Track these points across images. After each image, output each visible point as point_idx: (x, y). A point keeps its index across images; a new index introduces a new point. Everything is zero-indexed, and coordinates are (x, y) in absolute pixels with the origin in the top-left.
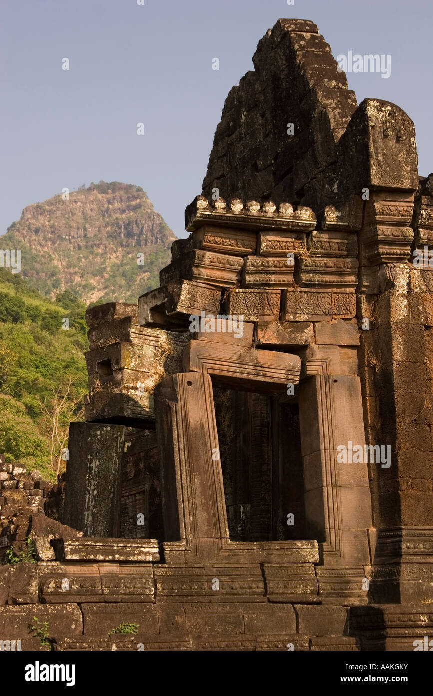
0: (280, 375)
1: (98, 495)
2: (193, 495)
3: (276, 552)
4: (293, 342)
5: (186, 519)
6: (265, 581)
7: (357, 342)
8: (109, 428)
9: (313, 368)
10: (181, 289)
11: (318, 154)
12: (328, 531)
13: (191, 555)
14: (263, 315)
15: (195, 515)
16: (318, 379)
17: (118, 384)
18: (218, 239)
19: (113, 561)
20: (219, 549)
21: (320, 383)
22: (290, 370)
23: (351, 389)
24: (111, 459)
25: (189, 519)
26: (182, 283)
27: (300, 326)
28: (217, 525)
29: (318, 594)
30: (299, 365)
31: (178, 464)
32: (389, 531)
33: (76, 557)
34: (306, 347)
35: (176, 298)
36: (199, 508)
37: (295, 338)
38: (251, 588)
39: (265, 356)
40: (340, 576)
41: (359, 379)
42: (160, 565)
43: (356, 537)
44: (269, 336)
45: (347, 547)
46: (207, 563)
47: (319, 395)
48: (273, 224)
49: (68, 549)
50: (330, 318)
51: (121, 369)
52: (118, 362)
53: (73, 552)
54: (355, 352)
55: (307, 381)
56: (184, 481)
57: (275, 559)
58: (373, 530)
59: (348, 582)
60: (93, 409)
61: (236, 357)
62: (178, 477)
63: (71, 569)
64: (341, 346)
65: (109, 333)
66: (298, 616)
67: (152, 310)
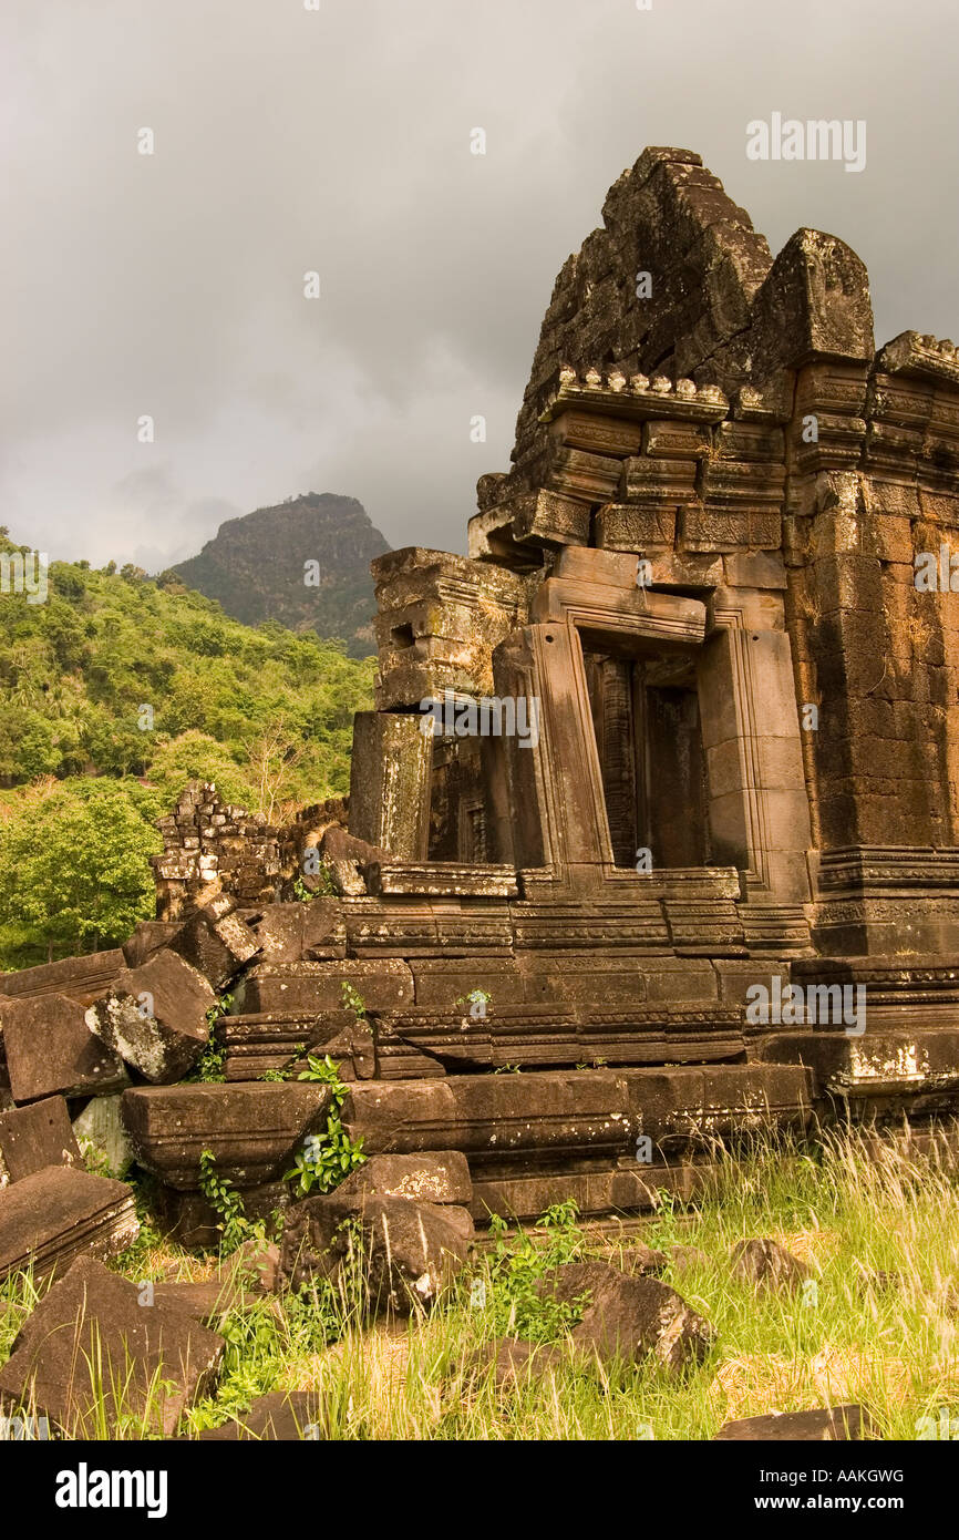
0: (677, 630)
1: (398, 813)
2: (560, 799)
3: (679, 883)
4: (695, 583)
5: (551, 837)
6: (668, 925)
7: (780, 584)
9: (724, 618)
10: (535, 503)
11: (717, 321)
12: (751, 853)
13: (561, 887)
14: (651, 543)
15: (564, 829)
16: (731, 635)
17: (423, 657)
18: (588, 431)
19: (452, 897)
20: (599, 879)
21: (733, 640)
22: (691, 622)
23: (777, 650)
24: (414, 762)
25: (557, 835)
26: (536, 494)
27: (703, 559)
28: (596, 844)
29: (744, 943)
30: (703, 616)
32: (839, 853)
33: (398, 890)
35: (529, 515)
36: (571, 820)
37: (697, 577)
38: (649, 935)
39: (655, 602)
40: (772, 919)
41: (787, 635)
42: (519, 902)
43: (790, 861)
44: (661, 573)
45: (779, 878)
46: (585, 900)
47: (733, 659)
48: (667, 409)
49: (387, 878)
50: (744, 549)
51: (427, 637)
52: (422, 626)
53: (394, 881)
54: (777, 599)
55: (716, 636)
56: (548, 781)
57: (680, 893)
58: (813, 852)
59: (784, 927)
60: (387, 694)
61: (615, 602)
62: (538, 774)
63: (392, 908)
65: (407, 588)
66: (718, 974)
67: (490, 536)
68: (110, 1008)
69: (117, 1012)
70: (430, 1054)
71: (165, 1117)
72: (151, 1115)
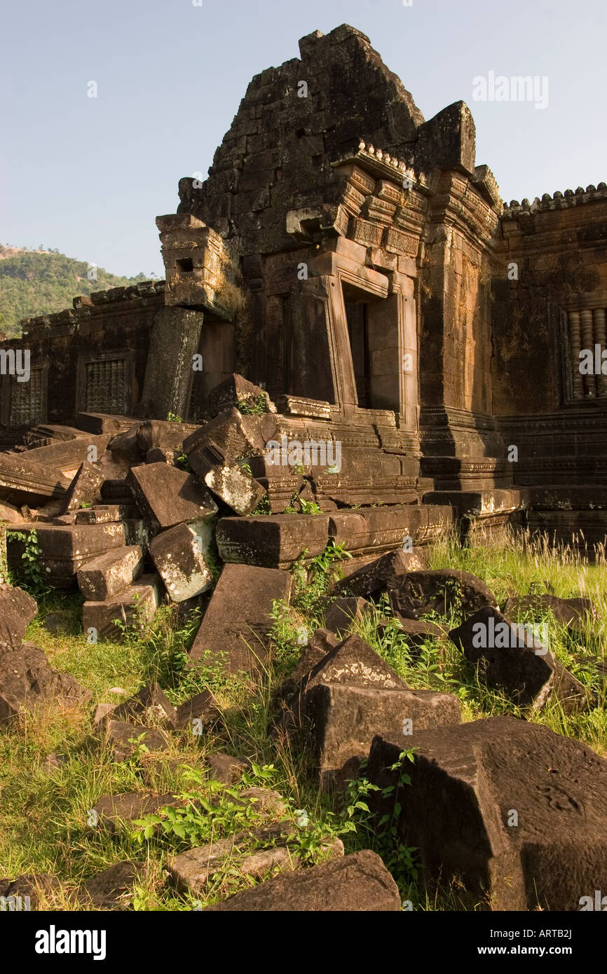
0: (377, 289)
2: (340, 370)
3: (378, 417)
4: (387, 267)
5: (337, 389)
6: (379, 437)
7: (414, 275)
8: (194, 314)
9: (396, 288)
12: (401, 404)
13: (342, 415)
14: (373, 243)
15: (342, 385)
16: (398, 296)
17: (199, 279)
18: (359, 177)
19: (312, 417)
20: (354, 412)
21: (399, 300)
22: (383, 287)
23: (412, 307)
25: (340, 389)
26: (338, 205)
27: (391, 256)
28: (352, 394)
29: (402, 448)
30: (388, 284)
31: (330, 346)
32: (430, 408)
34: (393, 272)
35: (333, 216)
37: (387, 264)
38: (374, 442)
39: (372, 274)
40: (408, 436)
41: (415, 301)
43: (412, 410)
44: (377, 259)
45: (409, 417)
46: (350, 422)
47: (399, 308)
48: (394, 175)
49: (290, 405)
50: (404, 254)
51: (203, 268)
52: (201, 261)
53: (295, 407)
54: (412, 282)
55: (392, 295)
57: (379, 423)
58: (419, 407)
59: (412, 441)
60: (174, 297)
61: (356, 270)
63: (290, 421)
64: (408, 276)
65: (184, 237)
66: (401, 463)
67: (302, 222)
68: (223, 472)
69: (227, 475)
70: (331, 499)
71: (286, 533)
72: (282, 533)
